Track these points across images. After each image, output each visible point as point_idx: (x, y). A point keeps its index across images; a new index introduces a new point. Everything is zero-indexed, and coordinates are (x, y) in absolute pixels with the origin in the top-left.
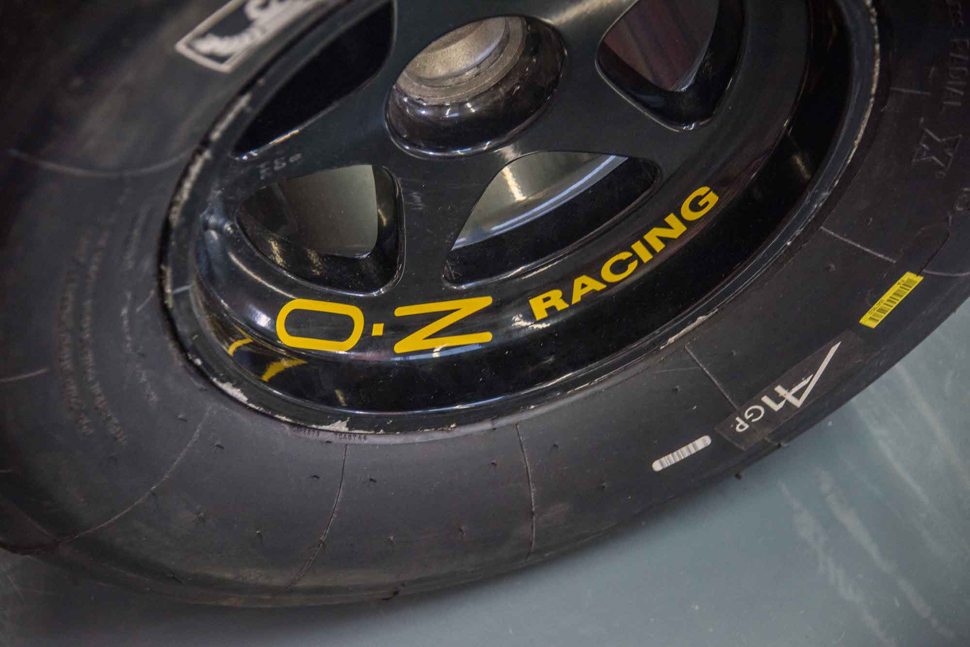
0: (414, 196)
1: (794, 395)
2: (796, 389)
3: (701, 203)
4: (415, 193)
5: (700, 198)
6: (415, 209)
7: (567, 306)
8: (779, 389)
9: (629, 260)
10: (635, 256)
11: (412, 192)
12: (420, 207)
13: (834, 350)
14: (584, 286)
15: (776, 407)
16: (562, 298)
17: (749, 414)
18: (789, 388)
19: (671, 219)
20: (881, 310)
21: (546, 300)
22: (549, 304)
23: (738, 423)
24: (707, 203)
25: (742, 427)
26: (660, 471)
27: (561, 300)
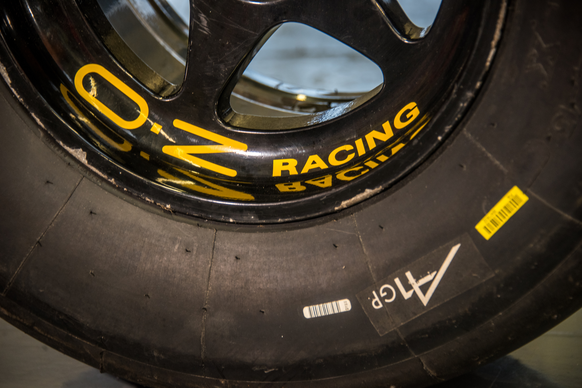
0: (201, 18)
1: (421, 287)
2: (423, 281)
3: (408, 116)
4: (203, 15)
5: (408, 111)
6: (201, 30)
7: (297, 173)
8: (409, 275)
9: (350, 152)
10: (355, 150)
11: (201, 13)
12: (205, 30)
13: (454, 250)
14: (314, 162)
15: (407, 295)
16: (296, 167)
17: (383, 292)
18: (417, 278)
19: (386, 126)
20: (493, 222)
21: (285, 164)
22: (285, 168)
23: (374, 298)
24: (412, 116)
25: (377, 304)
26: (309, 319)
27: (295, 168)
